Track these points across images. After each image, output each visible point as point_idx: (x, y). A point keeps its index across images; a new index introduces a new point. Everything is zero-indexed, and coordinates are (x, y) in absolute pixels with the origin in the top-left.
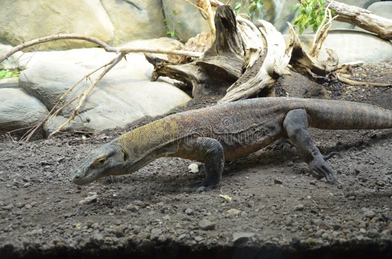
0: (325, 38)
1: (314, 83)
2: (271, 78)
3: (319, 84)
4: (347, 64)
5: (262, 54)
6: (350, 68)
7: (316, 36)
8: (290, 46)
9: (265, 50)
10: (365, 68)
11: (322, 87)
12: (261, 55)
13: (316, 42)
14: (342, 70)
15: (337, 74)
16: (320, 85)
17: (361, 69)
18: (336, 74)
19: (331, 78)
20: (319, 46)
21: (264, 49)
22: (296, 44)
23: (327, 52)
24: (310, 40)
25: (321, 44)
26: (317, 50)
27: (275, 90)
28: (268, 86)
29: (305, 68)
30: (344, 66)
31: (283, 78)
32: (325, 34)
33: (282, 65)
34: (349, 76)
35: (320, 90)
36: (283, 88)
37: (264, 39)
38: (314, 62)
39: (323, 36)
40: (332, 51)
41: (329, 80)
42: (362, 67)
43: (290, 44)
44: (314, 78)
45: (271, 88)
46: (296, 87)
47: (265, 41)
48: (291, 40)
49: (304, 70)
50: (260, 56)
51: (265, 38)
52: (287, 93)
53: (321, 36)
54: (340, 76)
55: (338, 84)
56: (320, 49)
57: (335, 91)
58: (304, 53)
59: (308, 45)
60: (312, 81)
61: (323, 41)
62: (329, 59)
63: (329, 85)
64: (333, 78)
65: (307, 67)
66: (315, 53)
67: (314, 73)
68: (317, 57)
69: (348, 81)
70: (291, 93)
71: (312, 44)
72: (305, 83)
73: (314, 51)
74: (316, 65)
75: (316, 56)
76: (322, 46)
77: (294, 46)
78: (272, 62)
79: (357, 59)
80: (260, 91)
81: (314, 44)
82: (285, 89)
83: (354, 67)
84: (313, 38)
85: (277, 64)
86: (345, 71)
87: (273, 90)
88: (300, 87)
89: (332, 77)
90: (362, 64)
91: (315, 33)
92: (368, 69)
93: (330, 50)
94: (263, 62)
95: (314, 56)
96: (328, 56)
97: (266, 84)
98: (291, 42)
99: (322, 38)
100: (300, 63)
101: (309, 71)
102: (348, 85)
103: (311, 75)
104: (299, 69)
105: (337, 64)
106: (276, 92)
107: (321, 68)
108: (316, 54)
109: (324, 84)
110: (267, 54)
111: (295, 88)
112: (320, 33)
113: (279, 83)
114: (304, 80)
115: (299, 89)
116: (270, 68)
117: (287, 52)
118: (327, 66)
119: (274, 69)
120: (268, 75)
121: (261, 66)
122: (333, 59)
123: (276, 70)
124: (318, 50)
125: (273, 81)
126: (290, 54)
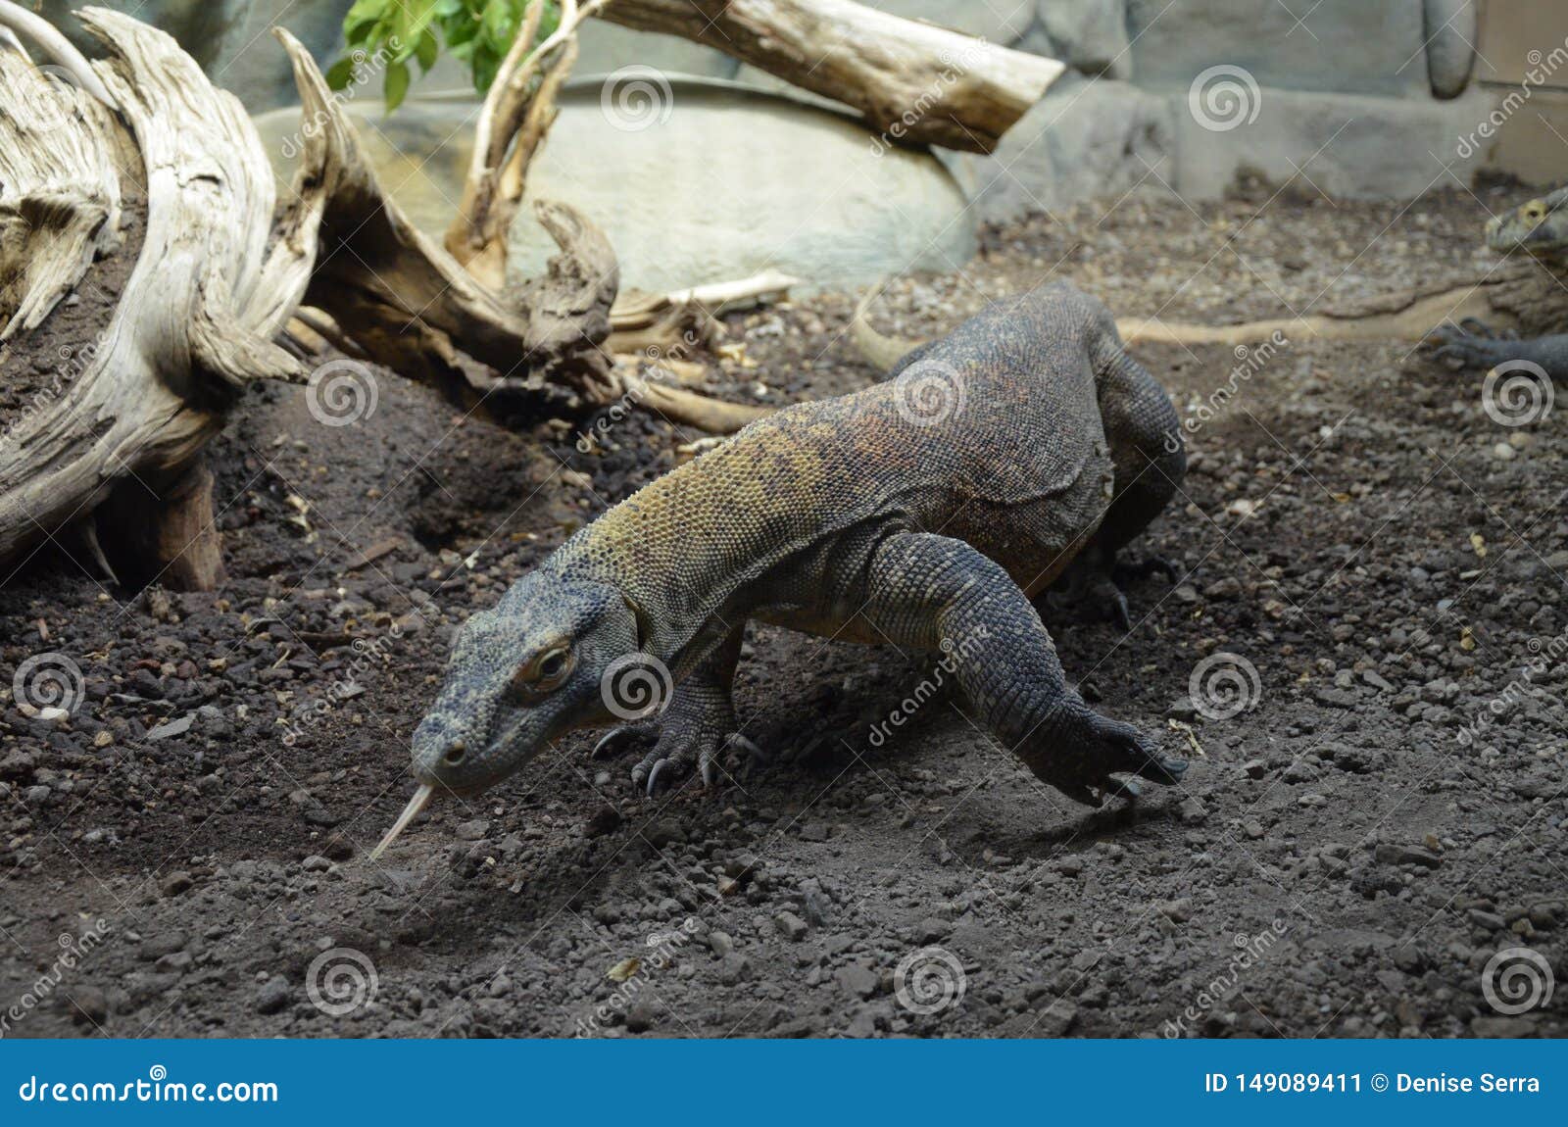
0: (542, 133)
1: (477, 425)
2: (172, 403)
3: (514, 429)
4: (680, 296)
5: (113, 238)
6: (707, 321)
7: (487, 119)
8: (311, 184)
9: (130, 218)
10: (805, 317)
11: (532, 450)
12: (107, 247)
13: (491, 159)
14: (654, 336)
15: (621, 360)
16: (515, 438)
17: (777, 325)
18: (610, 365)
19: (581, 390)
20: (508, 186)
21: (127, 204)
22: (342, 173)
23: (547, 224)
24: (461, 144)
25: (524, 172)
26: (500, 207)
27: (210, 480)
28: (161, 460)
29: (417, 332)
30: (663, 308)
31: (268, 400)
32: (542, 106)
33: (255, 312)
34: (695, 371)
35: (519, 467)
36: (270, 466)
37: (124, 135)
38: (471, 293)
39: (533, 118)
40: (572, 215)
41: (574, 401)
42: (783, 313)
43: (301, 172)
44: (479, 392)
45: (186, 471)
46: (357, 453)
47: (131, 153)
48: (310, 144)
49: (413, 342)
50: (99, 257)
51: (131, 130)
52: (297, 501)
53: (519, 117)
54: (641, 370)
55: (631, 426)
56: (517, 200)
57: (609, 469)
58: (403, 230)
59: (448, 177)
60: (464, 410)
61: (531, 151)
62: (555, 272)
63: (572, 438)
64: (596, 391)
65: (430, 324)
66: (491, 229)
67: (477, 357)
68: (505, 254)
69: (687, 402)
70: (323, 497)
71: (468, 165)
72: (419, 429)
73: (481, 217)
74: (480, 308)
75: (494, 248)
76: (532, 180)
77: (331, 181)
78: (182, 294)
79: (753, 263)
80: (102, 494)
81: (477, 170)
82: (283, 474)
83: (731, 312)
84: (471, 128)
85: (211, 307)
86: (675, 342)
87: (200, 483)
88: (383, 451)
89: (587, 380)
90: (782, 294)
91: (481, 98)
92: (816, 326)
93: (559, 209)
94: (115, 296)
95: (482, 248)
96: (555, 252)
97: (145, 448)
98: (310, 159)
99: (526, 135)
100: (377, 298)
101: (445, 348)
102: (686, 433)
103: (458, 373)
104: (376, 332)
105: (604, 302)
106: (224, 493)
107: (510, 324)
108: (497, 237)
109: (546, 429)
110: (143, 237)
111: (352, 464)
112: (511, 101)
113: (242, 436)
114: (408, 410)
115: (379, 469)
116: (165, 335)
117: (287, 225)
118: (535, 316)
119: (194, 346)
120: (154, 386)
121: (104, 321)
122: (576, 273)
123: (206, 351)
124: (506, 211)
125: (189, 424)
126: (308, 239)
